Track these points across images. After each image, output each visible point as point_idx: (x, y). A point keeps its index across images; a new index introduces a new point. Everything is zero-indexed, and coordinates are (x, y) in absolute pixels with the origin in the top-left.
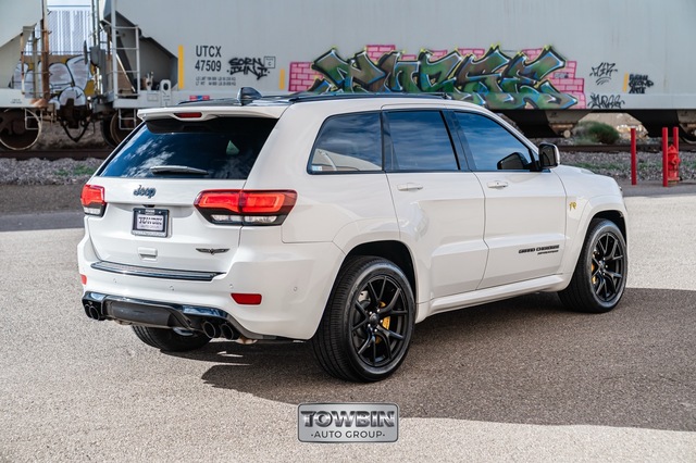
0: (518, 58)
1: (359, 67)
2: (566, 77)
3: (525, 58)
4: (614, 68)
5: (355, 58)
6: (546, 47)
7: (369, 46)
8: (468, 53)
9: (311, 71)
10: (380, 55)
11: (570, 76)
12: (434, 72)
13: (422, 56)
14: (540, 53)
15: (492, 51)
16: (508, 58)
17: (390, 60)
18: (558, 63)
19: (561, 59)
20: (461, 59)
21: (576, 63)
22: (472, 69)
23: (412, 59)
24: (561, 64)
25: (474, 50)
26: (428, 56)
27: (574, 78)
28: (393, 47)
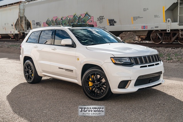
0: (80, 17)
1: (53, 23)
2: (92, 22)
3: (81, 17)
4: (103, 18)
5: (52, 21)
6: (86, 13)
7: (53, 17)
8: (70, 17)
9: (46, 24)
10: (55, 19)
11: (92, 21)
12: (64, 23)
13: (62, 19)
14: (84, 15)
15: (74, 16)
16: (78, 17)
17: (57, 21)
18: (89, 18)
19: (90, 16)
20: (69, 19)
21: (93, 17)
22: (71, 21)
23: (60, 20)
24: (90, 18)
25: (71, 16)
26: (63, 19)
27: (94, 22)
28: (57, 17)
